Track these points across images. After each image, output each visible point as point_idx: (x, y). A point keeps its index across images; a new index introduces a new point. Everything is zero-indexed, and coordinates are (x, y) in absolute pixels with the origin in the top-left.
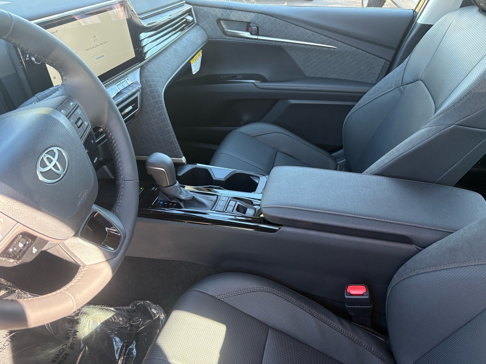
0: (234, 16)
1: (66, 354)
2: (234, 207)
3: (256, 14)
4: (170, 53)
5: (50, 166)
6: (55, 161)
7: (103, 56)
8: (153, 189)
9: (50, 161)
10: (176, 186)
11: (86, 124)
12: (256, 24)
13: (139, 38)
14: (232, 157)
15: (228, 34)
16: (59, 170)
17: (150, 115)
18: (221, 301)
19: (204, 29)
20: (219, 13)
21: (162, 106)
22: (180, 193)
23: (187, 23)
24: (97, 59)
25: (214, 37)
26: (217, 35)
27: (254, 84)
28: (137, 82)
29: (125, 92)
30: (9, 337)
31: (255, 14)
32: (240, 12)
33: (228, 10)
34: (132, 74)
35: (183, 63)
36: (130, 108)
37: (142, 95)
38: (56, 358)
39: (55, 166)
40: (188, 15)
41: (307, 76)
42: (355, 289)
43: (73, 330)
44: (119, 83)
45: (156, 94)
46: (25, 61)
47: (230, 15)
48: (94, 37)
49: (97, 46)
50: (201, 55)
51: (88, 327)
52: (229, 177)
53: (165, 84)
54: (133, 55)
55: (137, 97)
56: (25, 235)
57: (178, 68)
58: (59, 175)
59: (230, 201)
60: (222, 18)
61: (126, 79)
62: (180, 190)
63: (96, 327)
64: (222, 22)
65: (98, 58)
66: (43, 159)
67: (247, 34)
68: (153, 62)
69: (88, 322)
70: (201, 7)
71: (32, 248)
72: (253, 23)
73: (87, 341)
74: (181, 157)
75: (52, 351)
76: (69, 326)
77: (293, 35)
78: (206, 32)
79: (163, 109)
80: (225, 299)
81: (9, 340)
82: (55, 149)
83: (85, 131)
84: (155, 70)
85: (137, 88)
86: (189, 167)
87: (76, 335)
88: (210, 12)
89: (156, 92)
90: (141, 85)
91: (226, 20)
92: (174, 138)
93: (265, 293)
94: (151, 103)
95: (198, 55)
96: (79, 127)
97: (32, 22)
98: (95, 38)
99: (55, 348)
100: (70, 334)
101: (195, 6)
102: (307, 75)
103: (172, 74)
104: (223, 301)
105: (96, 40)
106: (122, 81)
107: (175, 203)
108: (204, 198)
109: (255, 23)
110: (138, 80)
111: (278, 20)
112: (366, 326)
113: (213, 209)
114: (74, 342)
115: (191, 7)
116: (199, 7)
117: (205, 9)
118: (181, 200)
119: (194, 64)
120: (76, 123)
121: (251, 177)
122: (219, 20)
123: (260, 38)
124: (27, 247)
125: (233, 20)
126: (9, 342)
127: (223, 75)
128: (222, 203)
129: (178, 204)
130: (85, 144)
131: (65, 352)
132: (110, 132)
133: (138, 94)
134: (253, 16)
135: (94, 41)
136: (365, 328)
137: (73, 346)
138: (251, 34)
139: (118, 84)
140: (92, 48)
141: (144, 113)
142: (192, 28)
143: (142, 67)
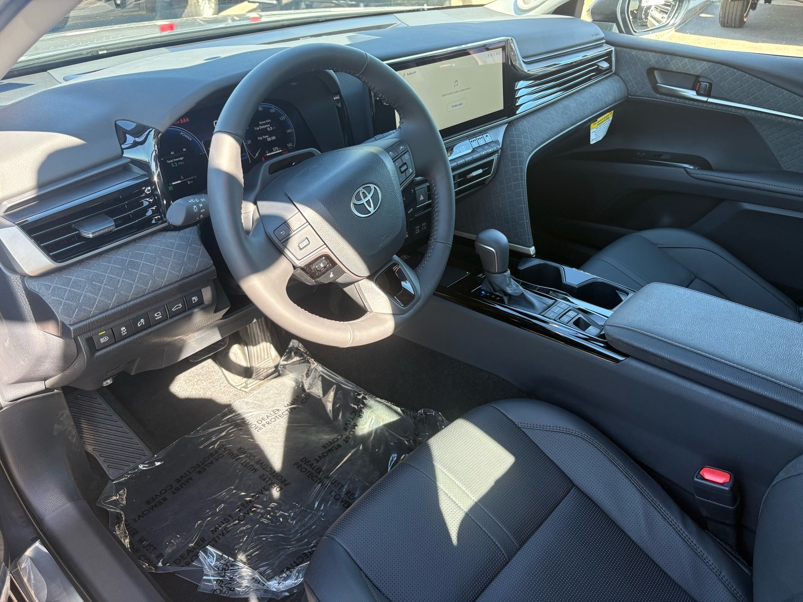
0: (676, 65)
1: (339, 446)
2: (572, 319)
3: (712, 63)
4: (557, 110)
5: (364, 201)
6: (369, 197)
7: (461, 104)
8: (480, 275)
9: (365, 196)
10: (505, 275)
11: (411, 170)
12: (709, 79)
13: (514, 86)
14: (612, 267)
15: (661, 90)
16: (371, 207)
17: (503, 185)
18: (521, 430)
19: (624, 82)
20: (653, 59)
21: (522, 176)
22: (508, 285)
23: (599, 71)
24: (453, 106)
25: (637, 94)
26: (643, 90)
27: (686, 171)
28: (498, 141)
29: (478, 150)
30: (290, 407)
31: (710, 64)
32: (686, 60)
33: (667, 56)
34: (494, 131)
35: (572, 126)
36: (480, 171)
37: (499, 159)
38: (328, 445)
39: (368, 202)
40: (604, 60)
41: (785, 169)
42: (713, 473)
43: (352, 423)
44: (474, 139)
45: (518, 159)
46: (376, 101)
47: (669, 63)
48: (455, 82)
49: (457, 92)
50: (611, 118)
51: (369, 424)
52: (585, 284)
54: (500, 106)
55: (493, 160)
56: (327, 257)
57: (562, 131)
58: (370, 212)
59: (570, 310)
60: (656, 66)
61: (484, 136)
62: (508, 282)
63: (377, 427)
64: (656, 73)
65: (455, 106)
66: (359, 192)
67: (691, 94)
68: (528, 119)
69: (371, 419)
70: (628, 50)
71: (331, 272)
72: (704, 77)
73: (364, 439)
74: (530, 247)
75: (326, 437)
76: (351, 416)
77: (769, 101)
78: (626, 85)
79: (522, 180)
80: (526, 429)
81: (289, 410)
82: (372, 186)
83: (407, 178)
84: (526, 130)
85: (495, 148)
86: (537, 262)
87: (355, 429)
88: (639, 58)
89: (519, 158)
90: (501, 145)
91: (662, 71)
92: (526, 220)
93: (582, 441)
94: (509, 170)
95: (604, 118)
96: (402, 173)
97: (385, 63)
98: (456, 83)
99: (329, 435)
100: (349, 426)
101: (619, 48)
102: (785, 167)
103: (550, 139)
104: (523, 432)
105: (457, 85)
106: (479, 137)
107: (498, 296)
108: (535, 297)
109: (707, 78)
110: (500, 140)
111: (747, 75)
112: (726, 543)
113: (543, 314)
114: (350, 435)
115: (613, 48)
116: (624, 49)
117: (634, 52)
118: (506, 294)
119: (595, 130)
120: (400, 167)
121: (617, 291)
122: (651, 71)
123: (710, 100)
124: (326, 270)
125: (673, 70)
126: (288, 413)
127: (642, 151)
128: (557, 310)
129: (502, 298)
130: (403, 192)
131: (338, 443)
132: (435, 186)
133: (495, 157)
134: (707, 67)
135: (455, 86)
136: (724, 545)
137: (348, 439)
138: (698, 94)
139: (472, 140)
140: (450, 94)
142: (605, 78)
143: (510, 123)
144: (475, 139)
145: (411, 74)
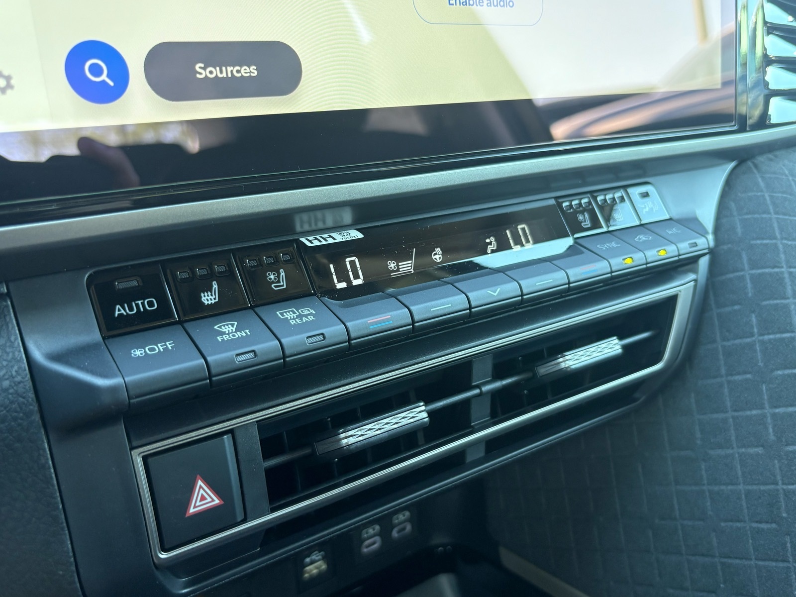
7: (505, 3)
17: (721, 416)
36: (611, 347)
61: (635, 192)
85: (683, 246)
90: (711, 237)
94: (751, 346)
133: (683, 286)
141: (693, 395)
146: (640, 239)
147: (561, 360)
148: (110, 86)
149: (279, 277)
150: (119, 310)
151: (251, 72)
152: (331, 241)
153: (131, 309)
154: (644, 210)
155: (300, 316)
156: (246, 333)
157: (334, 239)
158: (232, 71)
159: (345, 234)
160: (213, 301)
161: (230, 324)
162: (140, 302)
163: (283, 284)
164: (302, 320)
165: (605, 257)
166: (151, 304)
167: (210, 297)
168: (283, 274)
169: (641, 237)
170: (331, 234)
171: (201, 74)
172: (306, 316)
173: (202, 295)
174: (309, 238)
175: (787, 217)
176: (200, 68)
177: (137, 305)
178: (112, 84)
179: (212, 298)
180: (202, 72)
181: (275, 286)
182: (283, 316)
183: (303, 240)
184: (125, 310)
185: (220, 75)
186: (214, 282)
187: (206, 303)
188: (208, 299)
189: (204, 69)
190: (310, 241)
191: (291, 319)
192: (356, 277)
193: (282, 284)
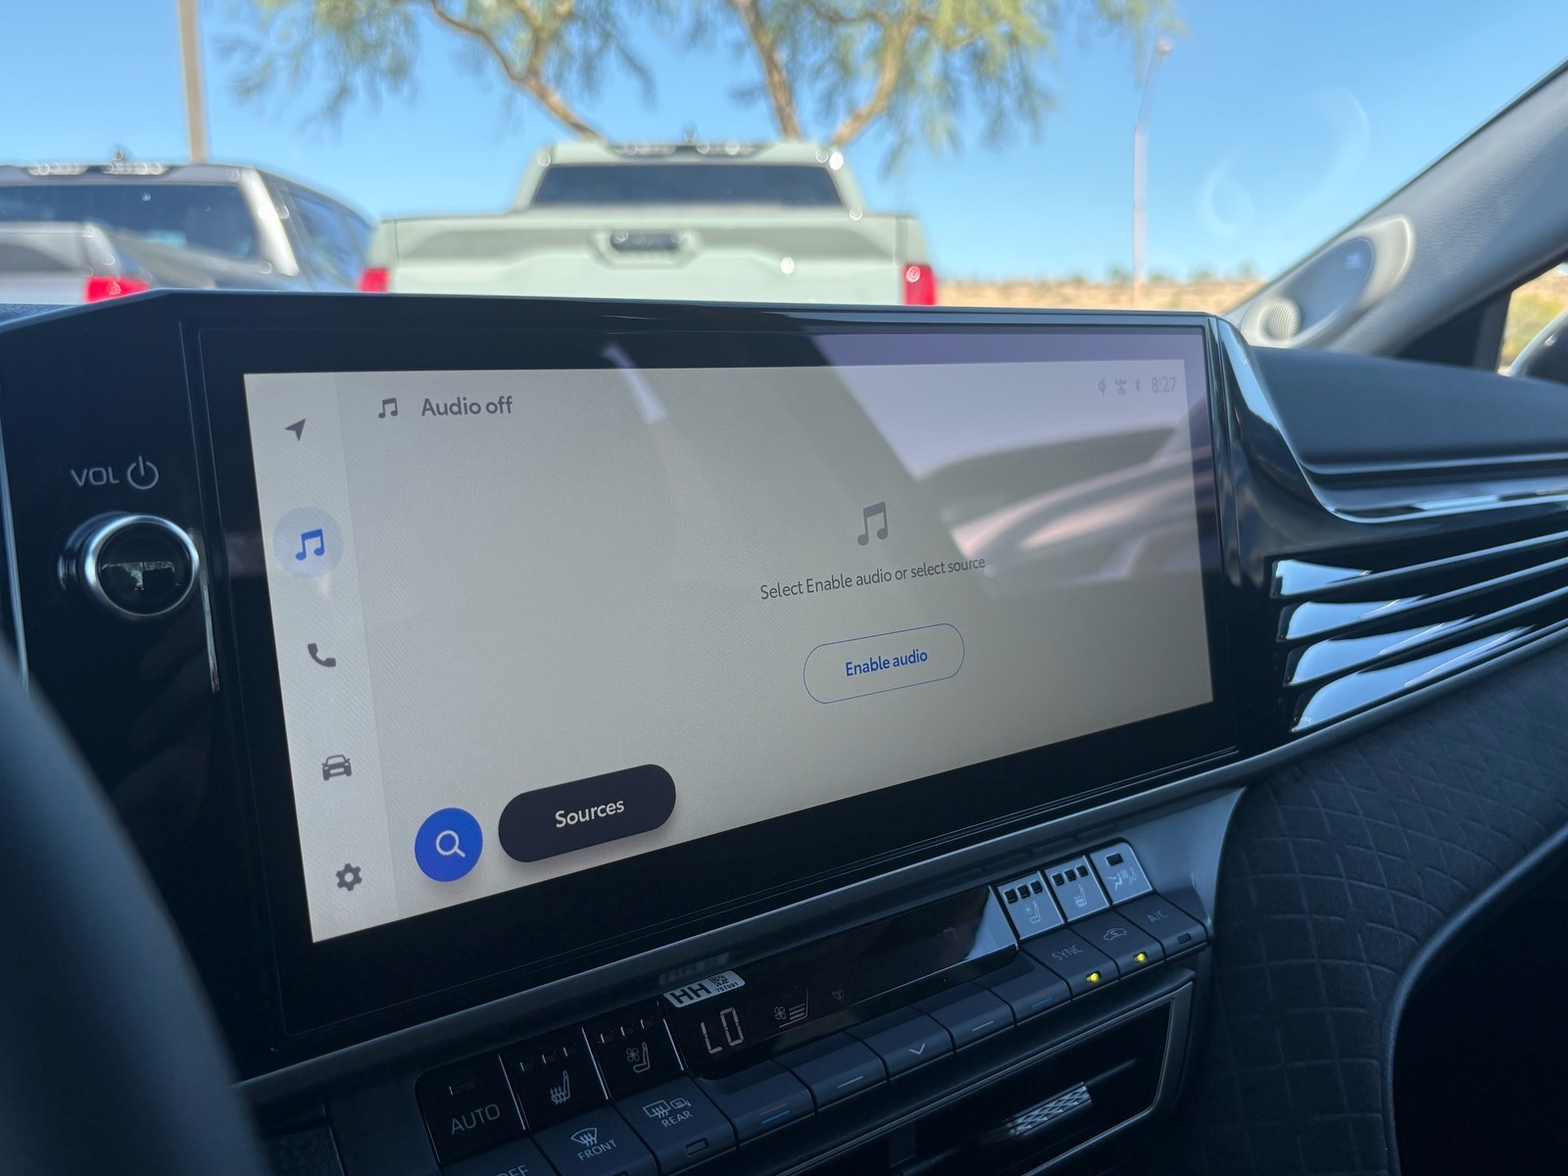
7: (916, 657)
34: (1160, 830)
36: (1076, 1098)
37: (1207, 1001)
44: (1030, 881)
48: (869, 512)
49: (879, 576)
53: (1422, 941)
55: (1163, 1011)
61: (1101, 858)
84: (1356, 822)
85: (1171, 942)
89: (1336, 999)
90: (1209, 923)
94: (1276, 1076)
98: (876, 521)
103: (1500, 873)
105: (883, 534)
106: (1062, 870)
110: (1204, 872)
133: (1176, 991)
135: (865, 540)
143: (1256, 785)
144: (1038, 877)
145: (458, 408)
146: (1110, 936)
147: (1010, 1125)
148: (461, 857)
149: (641, 1054)
150: (456, 1125)
151: (617, 809)
152: (704, 996)
153: (470, 1122)
154: (1117, 884)
155: (673, 1113)
156: (610, 1144)
157: (709, 992)
158: (596, 812)
159: (721, 982)
160: (565, 1099)
161: (590, 1132)
162: (479, 1111)
163: (647, 1062)
164: (677, 1119)
165: (1063, 976)
166: (492, 1112)
167: (561, 1093)
168: (645, 1049)
169: (1112, 932)
170: (703, 983)
171: (561, 822)
172: (680, 1111)
173: (552, 1092)
174: (674, 992)
175: (1318, 877)
176: (560, 815)
177: (477, 1115)
178: (463, 855)
179: (564, 1094)
180: (563, 820)
181: (638, 1069)
182: (652, 1113)
183: (667, 995)
184: (463, 1126)
185: (582, 820)
186: (565, 1072)
187: (557, 1102)
188: (559, 1096)
189: (564, 816)
190: (678, 998)
191: (662, 1119)
192: (735, 1037)
193: (645, 1063)
